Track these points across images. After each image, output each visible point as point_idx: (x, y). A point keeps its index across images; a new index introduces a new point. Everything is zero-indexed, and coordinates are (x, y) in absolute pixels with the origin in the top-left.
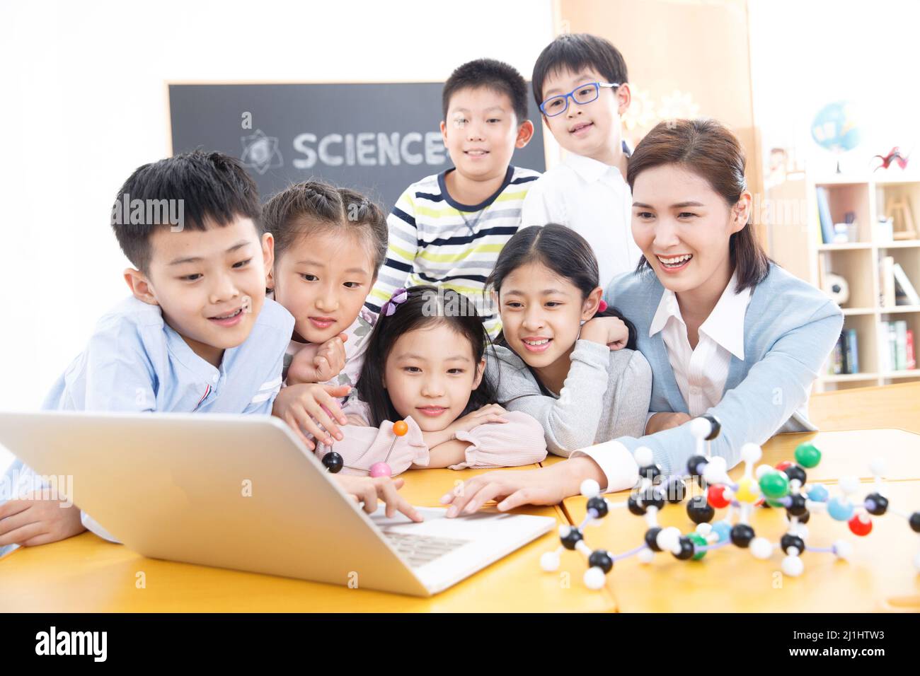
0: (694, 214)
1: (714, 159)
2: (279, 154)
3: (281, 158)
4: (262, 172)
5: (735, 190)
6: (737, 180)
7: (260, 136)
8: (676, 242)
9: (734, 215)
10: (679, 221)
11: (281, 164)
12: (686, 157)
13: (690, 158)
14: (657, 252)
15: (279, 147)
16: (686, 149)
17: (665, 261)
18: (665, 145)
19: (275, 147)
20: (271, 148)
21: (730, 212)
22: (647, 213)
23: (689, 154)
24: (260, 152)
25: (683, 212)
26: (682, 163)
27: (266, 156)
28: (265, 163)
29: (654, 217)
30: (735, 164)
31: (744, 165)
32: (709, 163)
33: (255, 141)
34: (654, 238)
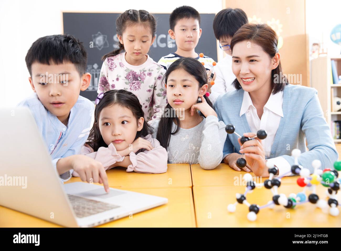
0: (256, 61)
1: (264, 38)
2: (107, 41)
3: (108, 44)
4: (100, 49)
5: (273, 51)
6: (274, 47)
7: (99, 35)
8: (248, 72)
9: (273, 62)
10: (250, 63)
11: (108, 46)
12: (253, 37)
13: (254, 38)
14: (241, 77)
15: (107, 39)
16: (253, 35)
17: (244, 80)
18: (245, 33)
19: (106, 39)
20: (104, 39)
21: (271, 61)
22: (237, 60)
23: (254, 36)
24: (99, 41)
25: (251, 60)
26: (251, 40)
27: (102, 43)
28: (102, 46)
29: (240, 62)
30: (273, 41)
31: (277, 42)
32: (262, 39)
33: (98, 36)
34: (240, 71)
